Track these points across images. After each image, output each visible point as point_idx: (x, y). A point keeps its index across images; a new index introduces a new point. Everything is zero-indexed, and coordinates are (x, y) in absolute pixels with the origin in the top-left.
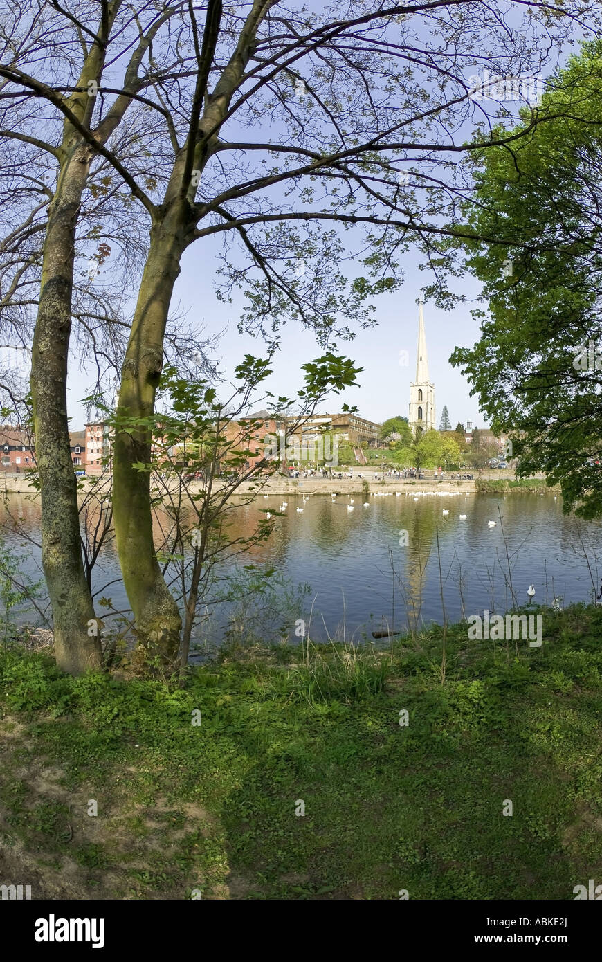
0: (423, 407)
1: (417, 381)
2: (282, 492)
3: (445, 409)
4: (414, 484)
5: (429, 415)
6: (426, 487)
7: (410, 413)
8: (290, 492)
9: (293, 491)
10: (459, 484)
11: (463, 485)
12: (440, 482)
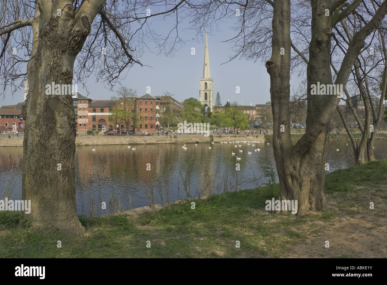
0: (208, 93)
1: (204, 77)
2: (168, 142)
3: (218, 94)
4: (235, 137)
5: (211, 98)
6: (241, 138)
7: (200, 96)
8: (172, 142)
9: (174, 141)
10: (257, 137)
11: (259, 137)
12: (248, 136)
